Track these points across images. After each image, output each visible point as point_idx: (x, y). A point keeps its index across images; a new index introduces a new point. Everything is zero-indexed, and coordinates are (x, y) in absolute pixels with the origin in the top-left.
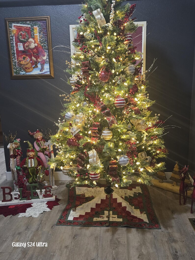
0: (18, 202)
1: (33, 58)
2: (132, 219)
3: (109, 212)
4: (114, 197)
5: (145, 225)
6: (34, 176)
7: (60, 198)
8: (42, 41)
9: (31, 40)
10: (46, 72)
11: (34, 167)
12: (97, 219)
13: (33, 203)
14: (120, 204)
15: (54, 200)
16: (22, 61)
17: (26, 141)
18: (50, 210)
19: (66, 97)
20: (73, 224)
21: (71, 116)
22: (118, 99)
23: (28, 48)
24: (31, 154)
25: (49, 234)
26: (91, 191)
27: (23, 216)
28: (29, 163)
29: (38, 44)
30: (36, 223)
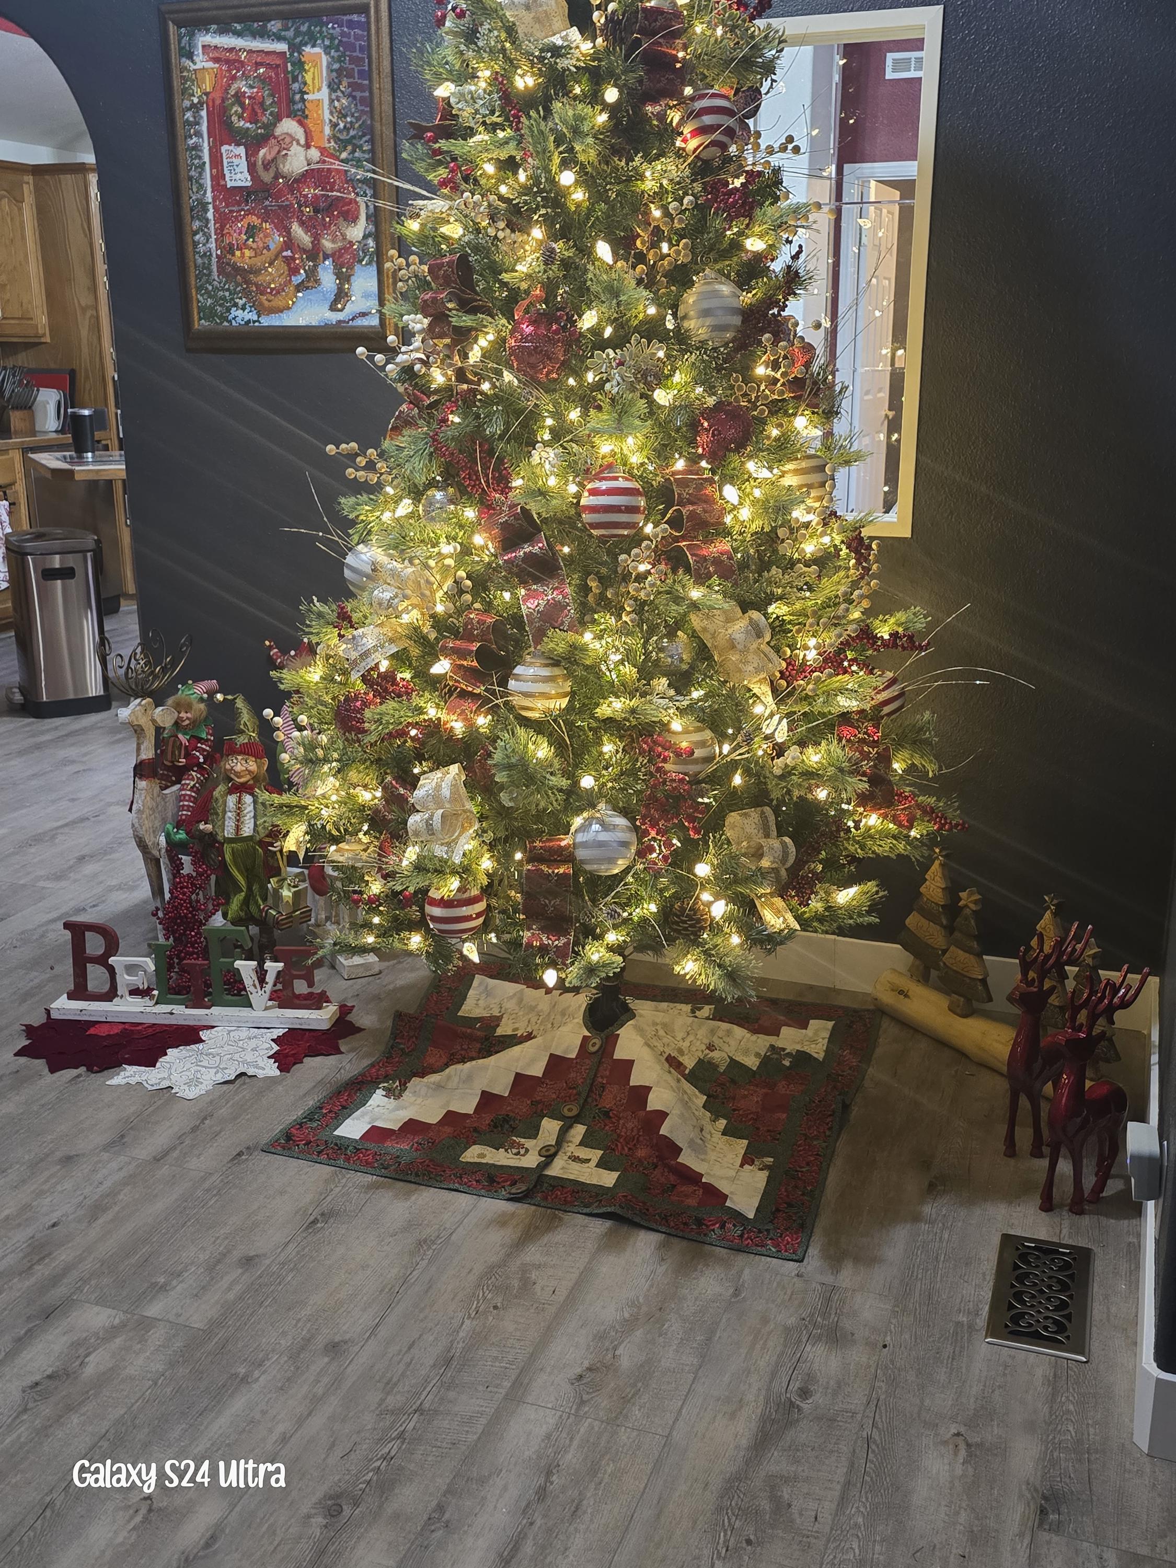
0: (142, 1009)
1: (297, 230)
2: (674, 1186)
3: (571, 1127)
4: (620, 1053)
5: (722, 1227)
6: (255, 887)
7: (364, 1019)
8: (343, 136)
9: (288, 126)
10: (364, 314)
11: (250, 838)
12: (482, 1156)
13: (213, 1027)
14: (643, 1092)
15: (325, 1026)
16: (241, 249)
17: (230, 697)
18: (278, 1073)
19: (361, 461)
20: (348, 1159)
21: (368, 569)
22: (604, 485)
23: (272, 173)
24: (239, 768)
25: (206, 1185)
26: (536, 1006)
27: (133, 1081)
28: (229, 814)
29: (323, 150)
30: (171, 1127)
